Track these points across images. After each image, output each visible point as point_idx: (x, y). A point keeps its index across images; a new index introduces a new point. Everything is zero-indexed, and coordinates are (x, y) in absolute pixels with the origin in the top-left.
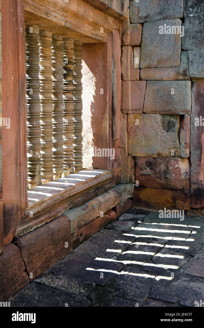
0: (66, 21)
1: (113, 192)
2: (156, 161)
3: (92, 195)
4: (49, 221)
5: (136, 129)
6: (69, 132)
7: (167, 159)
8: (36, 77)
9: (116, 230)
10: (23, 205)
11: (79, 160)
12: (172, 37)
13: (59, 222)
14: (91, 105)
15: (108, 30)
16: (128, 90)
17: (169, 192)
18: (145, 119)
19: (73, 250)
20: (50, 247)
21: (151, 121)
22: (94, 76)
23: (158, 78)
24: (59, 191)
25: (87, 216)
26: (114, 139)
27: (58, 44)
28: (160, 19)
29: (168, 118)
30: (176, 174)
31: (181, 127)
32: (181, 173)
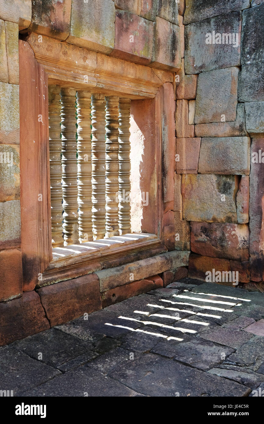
0: (98, 82)
1: (160, 258)
2: (212, 227)
3: (132, 258)
4: (76, 277)
5: (190, 191)
6: (112, 193)
7: (223, 225)
8: (71, 138)
9: (156, 296)
10: (46, 258)
11: (126, 223)
12: (228, 88)
13: (86, 279)
14: (140, 165)
15: (157, 84)
16: (182, 148)
17: (226, 262)
18: (200, 180)
19: (103, 308)
20: (73, 300)
21: (206, 183)
22: (143, 134)
23: (213, 135)
24: (90, 250)
25: (121, 277)
26: (165, 202)
27: (99, 104)
28: (216, 69)
29: (224, 178)
30: (233, 242)
31: (238, 189)
32: (237, 241)
